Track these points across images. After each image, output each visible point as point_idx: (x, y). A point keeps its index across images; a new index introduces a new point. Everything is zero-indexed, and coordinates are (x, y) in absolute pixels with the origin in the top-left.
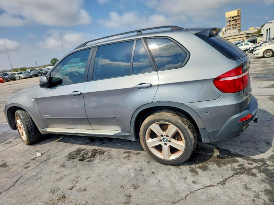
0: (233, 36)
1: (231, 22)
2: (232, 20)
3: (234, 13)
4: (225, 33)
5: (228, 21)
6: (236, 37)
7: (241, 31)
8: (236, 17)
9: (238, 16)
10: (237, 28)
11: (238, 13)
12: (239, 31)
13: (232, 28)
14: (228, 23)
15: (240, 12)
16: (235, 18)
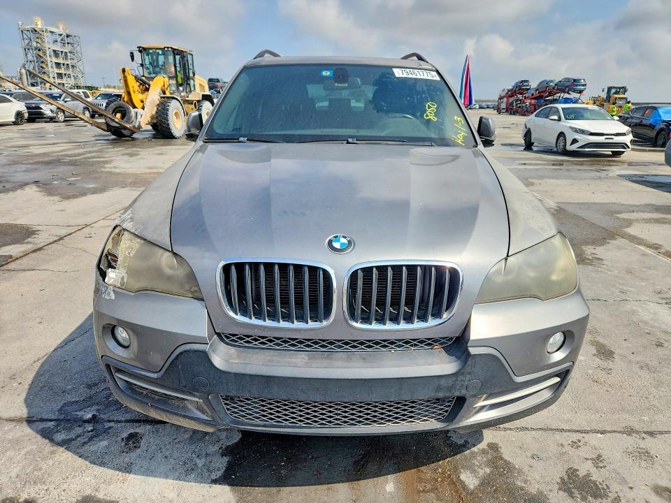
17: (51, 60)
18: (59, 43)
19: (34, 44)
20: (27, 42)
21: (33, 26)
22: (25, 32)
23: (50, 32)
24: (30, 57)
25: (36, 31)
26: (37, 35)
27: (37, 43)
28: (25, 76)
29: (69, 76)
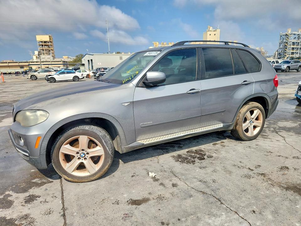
0: (50, 62)
1: (44, 47)
2: (45, 45)
3: (46, 38)
4: (38, 57)
5: (40, 45)
6: (53, 63)
7: (55, 58)
8: (49, 42)
9: (50, 42)
10: (51, 55)
11: (50, 39)
12: (54, 57)
13: (46, 53)
14: (41, 48)
15: (51, 38)
16: (47, 44)
17: (290, 46)
18: (296, 39)
19: (285, 41)
20: (282, 40)
21: (286, 33)
22: (282, 36)
23: (294, 34)
24: (281, 46)
25: (287, 35)
26: (287, 37)
27: (286, 40)
28: (277, 55)
29: (297, 53)
